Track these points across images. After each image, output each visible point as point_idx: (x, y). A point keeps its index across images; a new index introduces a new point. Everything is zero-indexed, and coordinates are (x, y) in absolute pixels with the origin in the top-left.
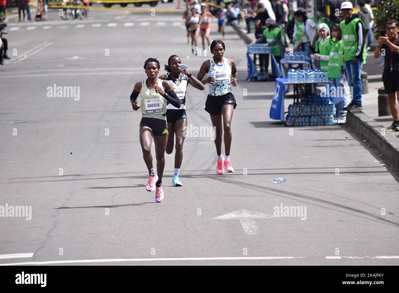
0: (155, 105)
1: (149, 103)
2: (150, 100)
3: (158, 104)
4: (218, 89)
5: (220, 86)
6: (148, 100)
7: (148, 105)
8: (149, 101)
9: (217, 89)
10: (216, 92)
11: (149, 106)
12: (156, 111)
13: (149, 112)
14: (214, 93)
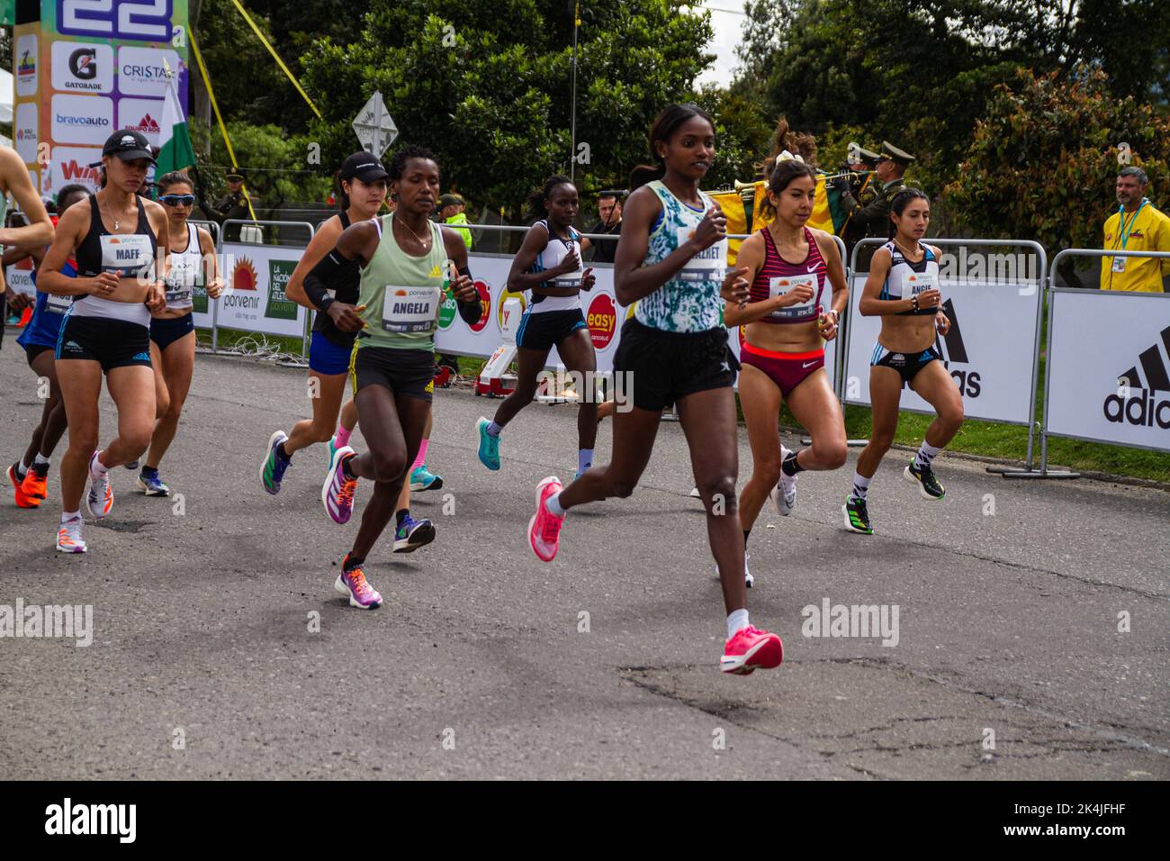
0: (416, 308)
1: (401, 300)
2: (407, 289)
3: (427, 305)
4: (688, 306)
5: (696, 295)
6: (399, 288)
7: (397, 305)
8: (402, 293)
9: (685, 307)
10: (677, 318)
11: (397, 309)
12: (415, 328)
13: (393, 327)
14: (669, 319)
